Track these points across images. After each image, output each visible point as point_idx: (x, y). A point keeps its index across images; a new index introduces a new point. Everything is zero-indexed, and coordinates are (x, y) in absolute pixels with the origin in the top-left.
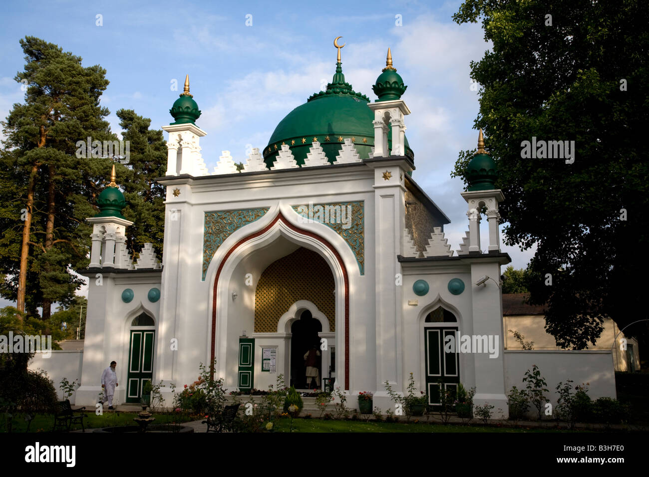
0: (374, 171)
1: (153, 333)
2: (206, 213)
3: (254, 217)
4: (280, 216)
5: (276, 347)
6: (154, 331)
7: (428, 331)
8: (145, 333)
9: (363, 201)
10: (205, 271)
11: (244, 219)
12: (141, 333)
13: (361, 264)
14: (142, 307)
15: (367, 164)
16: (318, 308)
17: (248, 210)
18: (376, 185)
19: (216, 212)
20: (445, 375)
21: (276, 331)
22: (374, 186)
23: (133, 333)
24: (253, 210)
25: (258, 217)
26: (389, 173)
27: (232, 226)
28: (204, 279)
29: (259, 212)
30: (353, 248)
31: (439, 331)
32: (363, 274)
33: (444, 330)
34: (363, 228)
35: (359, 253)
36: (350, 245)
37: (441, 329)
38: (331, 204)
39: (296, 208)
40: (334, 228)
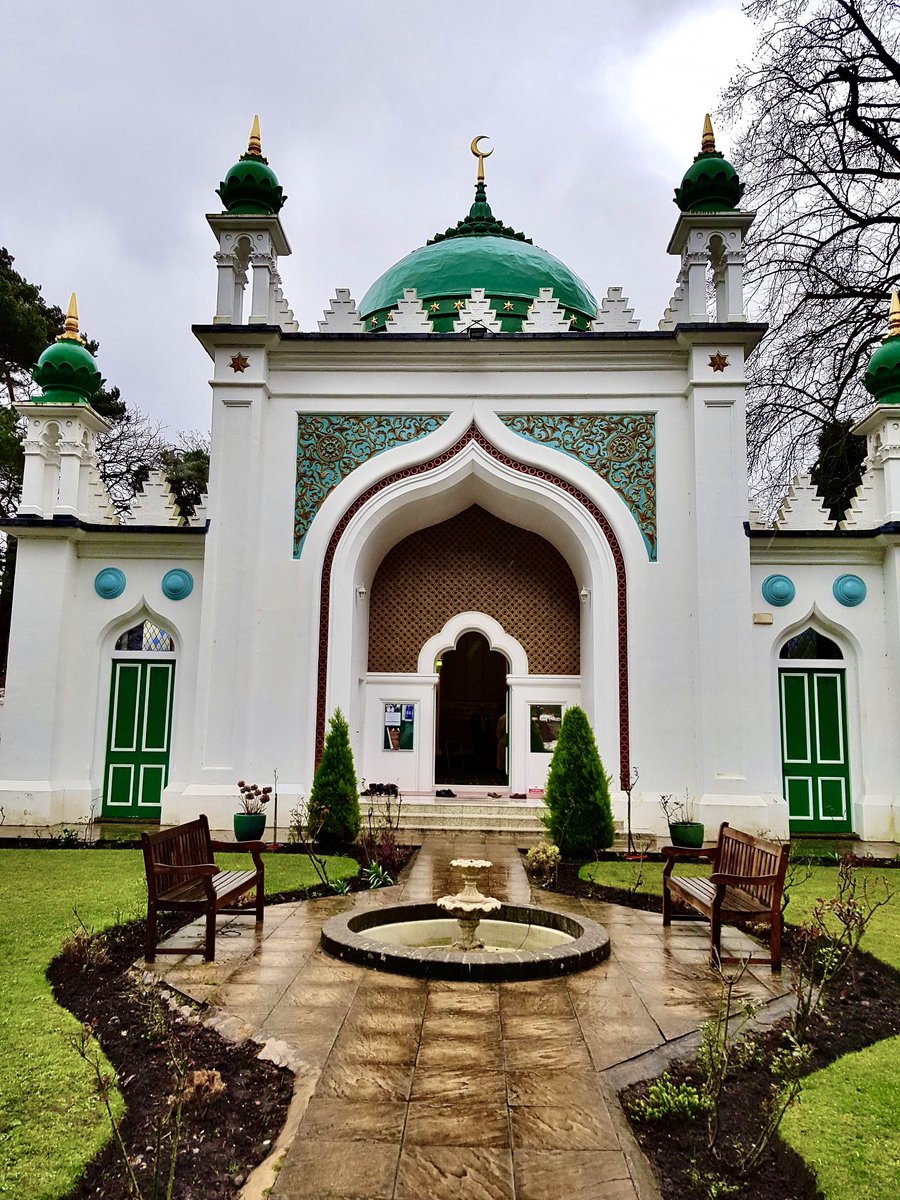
0: (690, 352)
1: (170, 666)
2: (301, 415)
3: (413, 430)
4: (473, 432)
5: (414, 703)
6: (173, 662)
7: (784, 675)
8: (149, 666)
9: (653, 414)
10: (299, 538)
11: (391, 435)
12: (140, 666)
13: (651, 539)
14: (145, 608)
15: (680, 337)
16: (504, 628)
17: (398, 416)
18: (694, 380)
19: (326, 416)
20: (819, 761)
21: (415, 670)
22: (691, 381)
23: (118, 666)
24: (411, 416)
25: (423, 431)
26: (724, 357)
27: (363, 446)
28: (296, 554)
29: (424, 424)
30: (634, 506)
31: (806, 676)
32: (653, 558)
33: (815, 675)
34: (653, 467)
35: (647, 518)
36: (628, 500)
37: (811, 671)
38: (585, 415)
39: (510, 419)
40: (592, 465)
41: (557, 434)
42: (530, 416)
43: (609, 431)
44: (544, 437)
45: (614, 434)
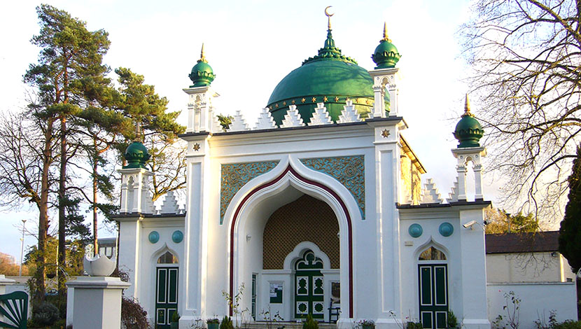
0: (374, 129)
1: (177, 270)
2: (222, 165)
3: (266, 169)
4: (290, 168)
5: (282, 282)
6: (178, 268)
7: (421, 267)
8: (170, 270)
9: (363, 156)
10: (222, 216)
11: (257, 171)
12: (166, 270)
13: (363, 210)
14: (167, 247)
15: (368, 123)
16: (320, 248)
17: (260, 163)
18: (376, 142)
19: (232, 165)
20: (436, 305)
21: (283, 268)
22: (374, 143)
23: (159, 270)
24: (265, 162)
25: (269, 168)
26: (388, 131)
27: (246, 176)
28: (221, 222)
29: (270, 165)
30: (356, 196)
31: (430, 267)
32: (364, 218)
33: (435, 267)
34: (364, 179)
35: (361, 201)
36: (353, 193)
37: (433, 265)
38: (334, 158)
39: (304, 161)
40: (338, 179)
41: (324, 166)
42: (313, 159)
43: (345, 164)
44: (318, 167)
45: (348, 165)
